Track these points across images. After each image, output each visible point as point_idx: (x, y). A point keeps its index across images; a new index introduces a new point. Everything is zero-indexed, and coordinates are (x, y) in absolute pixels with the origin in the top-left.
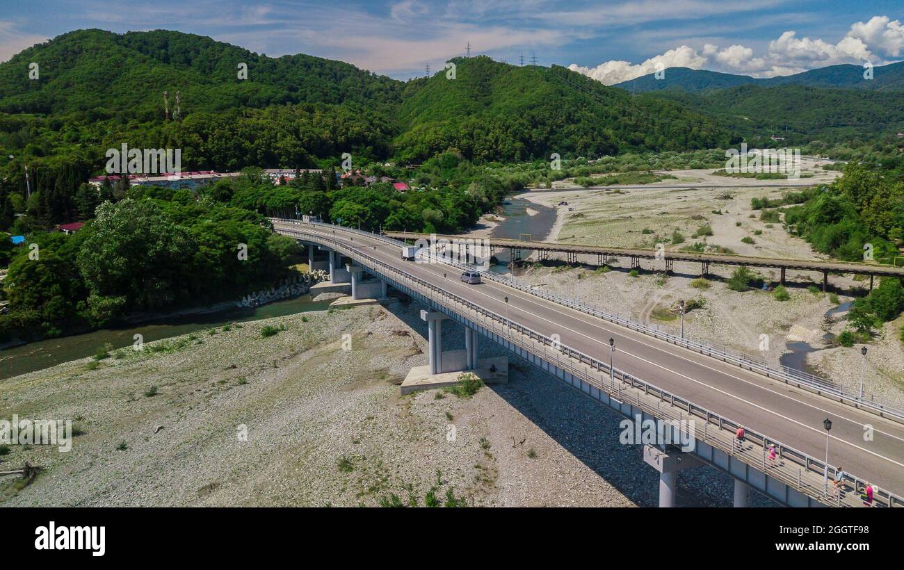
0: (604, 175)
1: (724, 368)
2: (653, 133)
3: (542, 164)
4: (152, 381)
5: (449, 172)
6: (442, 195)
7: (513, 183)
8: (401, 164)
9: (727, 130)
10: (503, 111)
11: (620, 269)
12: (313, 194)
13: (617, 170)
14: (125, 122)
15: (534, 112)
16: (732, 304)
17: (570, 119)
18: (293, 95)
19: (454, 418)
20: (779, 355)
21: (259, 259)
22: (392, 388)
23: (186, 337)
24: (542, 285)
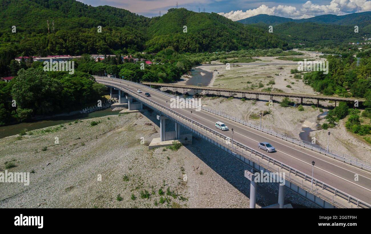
0: (232, 59)
1: (277, 140)
2: (252, 41)
3: (207, 54)
4: (45, 144)
5: (169, 57)
6: (166, 67)
7: (195, 61)
8: (149, 53)
9: (282, 41)
10: (191, 31)
11: (237, 98)
12: (111, 66)
13: (237, 57)
14: (30, 33)
15: (204, 32)
16: (282, 112)
17: (219, 35)
18: (103, 23)
19: (170, 159)
20: (299, 133)
21: (89, 93)
22: (145, 147)
23: (59, 126)
24: (206, 105)
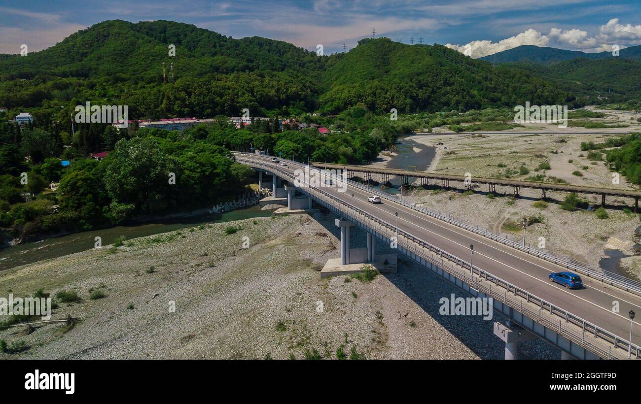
0: (471, 124)
1: (556, 268)
2: (507, 93)
3: (426, 115)
4: (151, 263)
5: (358, 120)
6: (353, 138)
7: (404, 128)
8: (324, 115)
9: (563, 92)
10: (397, 77)
11: (480, 193)
12: (262, 135)
13: (480, 120)
14: (136, 83)
15: (420, 78)
16: (564, 220)
17: (446, 83)
18: (250, 65)
19: (358, 297)
20: (598, 259)
21: (224, 180)
22: (314, 273)
23: (174, 233)
24: (423, 203)
